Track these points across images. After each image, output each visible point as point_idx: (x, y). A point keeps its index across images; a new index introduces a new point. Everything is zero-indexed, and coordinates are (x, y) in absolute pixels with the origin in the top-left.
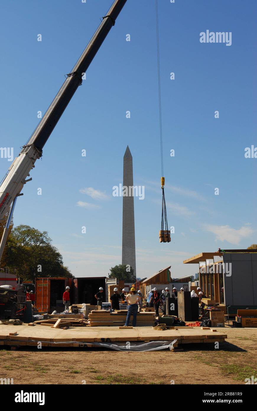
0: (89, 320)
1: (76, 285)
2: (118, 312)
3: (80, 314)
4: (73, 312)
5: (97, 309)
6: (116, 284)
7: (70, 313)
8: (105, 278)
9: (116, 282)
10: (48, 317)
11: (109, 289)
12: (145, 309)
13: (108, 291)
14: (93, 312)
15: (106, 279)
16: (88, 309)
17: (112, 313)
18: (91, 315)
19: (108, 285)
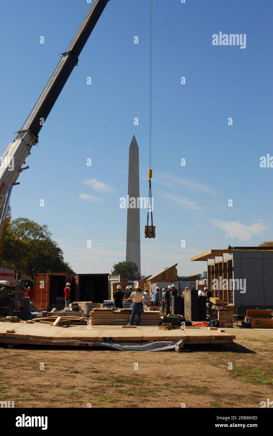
0: (91, 319)
1: (77, 281)
2: (121, 311)
3: (81, 311)
4: (73, 310)
5: (99, 307)
6: (119, 282)
7: (71, 311)
8: (108, 274)
9: (119, 279)
10: (48, 315)
11: (112, 287)
12: (149, 308)
13: (110, 289)
14: (95, 310)
15: (109, 276)
16: (90, 308)
17: (115, 311)
18: (92, 313)
19: (111, 282)
